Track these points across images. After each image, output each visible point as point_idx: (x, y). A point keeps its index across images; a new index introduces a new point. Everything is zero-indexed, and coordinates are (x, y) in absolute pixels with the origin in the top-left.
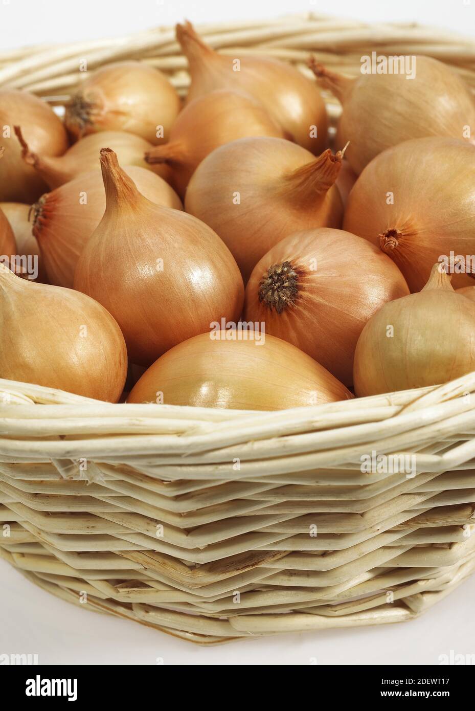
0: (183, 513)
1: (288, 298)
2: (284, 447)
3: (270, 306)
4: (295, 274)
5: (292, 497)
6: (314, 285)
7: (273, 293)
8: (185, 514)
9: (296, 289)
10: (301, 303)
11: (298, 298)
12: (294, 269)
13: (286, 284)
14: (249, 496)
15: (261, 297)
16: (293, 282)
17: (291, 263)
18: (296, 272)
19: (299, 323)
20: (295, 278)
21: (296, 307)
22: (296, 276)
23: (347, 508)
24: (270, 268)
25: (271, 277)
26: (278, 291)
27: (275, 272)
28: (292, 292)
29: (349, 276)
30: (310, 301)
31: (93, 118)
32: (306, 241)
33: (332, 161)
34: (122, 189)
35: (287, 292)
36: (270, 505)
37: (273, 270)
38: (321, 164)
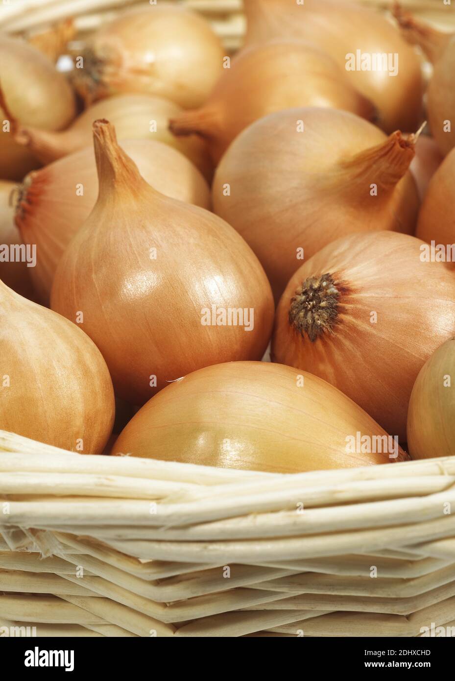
0: (169, 603)
1: (324, 322)
2: (295, 524)
3: (301, 330)
4: (336, 291)
5: (312, 588)
6: (359, 306)
7: (306, 314)
8: (171, 604)
9: (335, 311)
10: (341, 330)
11: (337, 323)
12: (335, 285)
13: (323, 304)
14: (256, 584)
15: (291, 318)
16: (332, 302)
17: (333, 277)
18: (338, 289)
19: (338, 356)
20: (336, 297)
21: (334, 334)
22: (337, 294)
23: (386, 608)
24: (305, 280)
25: (305, 293)
26: (312, 312)
27: (311, 287)
28: (330, 315)
29: (409, 297)
30: (353, 328)
31: (107, 79)
32: (359, 247)
33: (402, 146)
34: (120, 171)
35: (324, 314)
36: (285, 597)
37: (309, 284)
38: (387, 149)
